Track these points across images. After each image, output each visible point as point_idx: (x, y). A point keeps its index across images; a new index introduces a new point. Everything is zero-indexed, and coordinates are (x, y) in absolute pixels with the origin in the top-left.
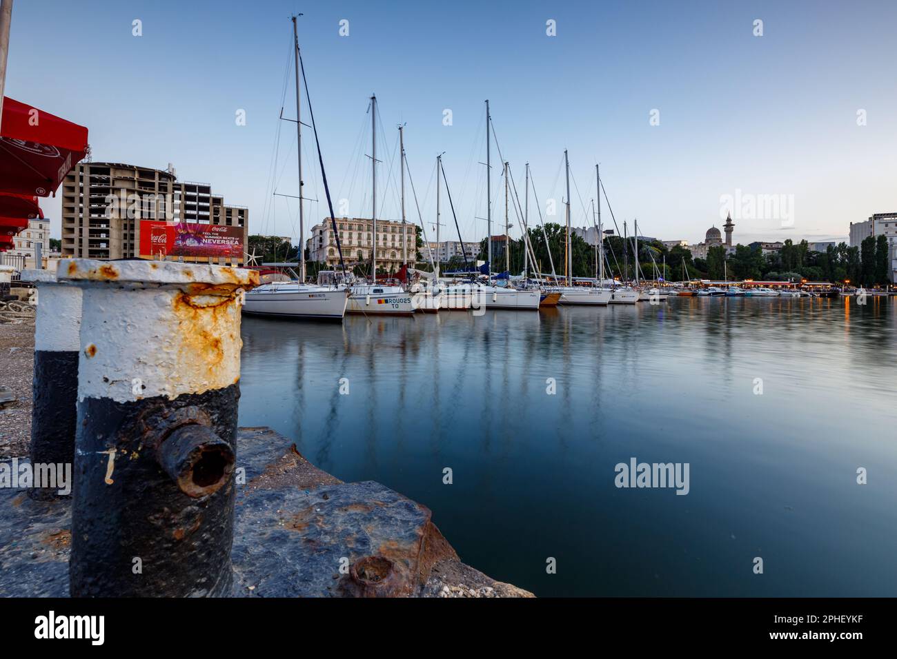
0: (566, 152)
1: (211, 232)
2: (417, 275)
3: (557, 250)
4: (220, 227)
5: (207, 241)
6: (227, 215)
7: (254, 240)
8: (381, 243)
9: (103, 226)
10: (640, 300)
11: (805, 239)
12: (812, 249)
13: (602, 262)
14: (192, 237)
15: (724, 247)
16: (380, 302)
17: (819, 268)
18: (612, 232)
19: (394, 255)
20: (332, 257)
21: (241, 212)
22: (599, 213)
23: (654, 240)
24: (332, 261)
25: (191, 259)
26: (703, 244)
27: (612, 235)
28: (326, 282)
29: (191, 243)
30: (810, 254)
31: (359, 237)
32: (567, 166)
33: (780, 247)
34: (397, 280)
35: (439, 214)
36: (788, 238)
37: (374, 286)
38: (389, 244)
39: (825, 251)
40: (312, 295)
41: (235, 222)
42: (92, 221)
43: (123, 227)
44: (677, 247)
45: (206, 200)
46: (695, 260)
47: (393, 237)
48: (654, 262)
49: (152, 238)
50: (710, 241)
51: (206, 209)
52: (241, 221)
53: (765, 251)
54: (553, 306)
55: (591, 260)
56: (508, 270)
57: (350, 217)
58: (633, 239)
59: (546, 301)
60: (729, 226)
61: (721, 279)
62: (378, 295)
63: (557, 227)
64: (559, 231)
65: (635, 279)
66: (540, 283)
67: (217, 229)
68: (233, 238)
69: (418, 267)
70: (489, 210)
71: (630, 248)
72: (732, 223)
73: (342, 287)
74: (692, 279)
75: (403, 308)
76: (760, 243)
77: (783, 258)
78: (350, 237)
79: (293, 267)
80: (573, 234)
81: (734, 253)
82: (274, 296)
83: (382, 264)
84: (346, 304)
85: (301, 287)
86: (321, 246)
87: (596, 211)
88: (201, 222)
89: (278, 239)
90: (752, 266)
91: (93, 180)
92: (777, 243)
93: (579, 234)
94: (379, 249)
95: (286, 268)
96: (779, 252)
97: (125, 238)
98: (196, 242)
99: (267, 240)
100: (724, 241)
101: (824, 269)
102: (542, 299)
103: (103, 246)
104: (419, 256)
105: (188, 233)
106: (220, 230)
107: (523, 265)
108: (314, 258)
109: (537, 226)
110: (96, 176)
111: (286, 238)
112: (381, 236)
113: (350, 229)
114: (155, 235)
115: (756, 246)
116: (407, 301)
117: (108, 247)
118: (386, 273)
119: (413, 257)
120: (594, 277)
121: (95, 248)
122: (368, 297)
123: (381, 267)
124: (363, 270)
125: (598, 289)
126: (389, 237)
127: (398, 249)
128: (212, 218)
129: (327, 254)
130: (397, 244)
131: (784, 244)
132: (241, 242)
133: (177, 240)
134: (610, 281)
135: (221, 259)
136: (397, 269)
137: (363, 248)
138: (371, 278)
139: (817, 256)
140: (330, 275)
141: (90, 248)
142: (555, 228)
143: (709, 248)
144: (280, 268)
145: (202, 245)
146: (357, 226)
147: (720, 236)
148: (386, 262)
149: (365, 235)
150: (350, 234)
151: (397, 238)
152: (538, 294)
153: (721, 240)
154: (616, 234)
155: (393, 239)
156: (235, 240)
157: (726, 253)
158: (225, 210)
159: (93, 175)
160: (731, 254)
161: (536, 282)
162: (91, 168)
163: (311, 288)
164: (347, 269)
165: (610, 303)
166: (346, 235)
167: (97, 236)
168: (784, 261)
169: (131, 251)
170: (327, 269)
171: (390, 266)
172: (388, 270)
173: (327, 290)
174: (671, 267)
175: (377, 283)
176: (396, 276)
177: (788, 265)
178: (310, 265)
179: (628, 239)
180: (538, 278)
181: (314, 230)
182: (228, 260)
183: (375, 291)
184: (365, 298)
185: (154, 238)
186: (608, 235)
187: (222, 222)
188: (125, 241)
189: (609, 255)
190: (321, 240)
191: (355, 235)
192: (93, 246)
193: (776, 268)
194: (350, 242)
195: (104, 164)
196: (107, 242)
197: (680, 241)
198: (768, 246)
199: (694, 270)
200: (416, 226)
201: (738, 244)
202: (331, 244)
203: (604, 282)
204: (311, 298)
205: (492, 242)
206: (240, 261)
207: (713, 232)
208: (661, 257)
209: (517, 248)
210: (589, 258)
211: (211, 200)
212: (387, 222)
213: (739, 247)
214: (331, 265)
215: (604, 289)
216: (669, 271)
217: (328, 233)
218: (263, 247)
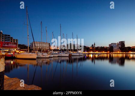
1: (10, 43)
5: (10, 45)
7: (19, 45)
8: (43, 46)
10: (83, 55)
12: (104, 48)
14: (6, 44)
16: (43, 56)
20: (34, 48)
21: (17, 40)
23: (85, 46)
28: (33, 53)
34: (46, 52)
39: (106, 48)
41: (15, 42)
45: (9, 38)
50: (92, 46)
52: (17, 42)
53: (99, 48)
54: (71, 56)
56: (64, 50)
61: (94, 52)
68: (15, 45)
69: (49, 50)
72: (95, 44)
73: (36, 53)
74: (90, 52)
75: (47, 57)
79: (27, 50)
84: (37, 56)
85: (28, 54)
86: (32, 46)
88: (8, 42)
89: (24, 45)
94: (43, 47)
95: (25, 50)
96: (101, 48)
100: (94, 46)
102: (69, 55)
104: (50, 48)
106: (12, 43)
108: (31, 48)
111: (26, 45)
119: (49, 48)
123: (43, 50)
124: (40, 50)
125: (77, 53)
126: (45, 45)
127: (46, 47)
128: (10, 41)
132: (17, 45)
133: (3, 45)
134: (79, 52)
135: (12, 48)
137: (40, 47)
138: (41, 52)
145: (8, 46)
149: (40, 44)
160: (95, 48)
161: (68, 52)
163: (30, 54)
164: (37, 50)
165: (79, 55)
166: (37, 44)
170: (33, 50)
171: (45, 50)
181: (31, 43)
183: (42, 54)
184: (40, 55)
187: (13, 41)
194: (38, 46)
197: (88, 46)
199: (90, 50)
200: (49, 43)
202: (34, 46)
206: (17, 49)
216: (87, 51)
217: (34, 44)
218: (21, 46)
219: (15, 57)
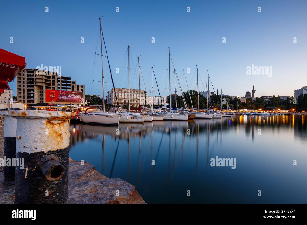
0: (197, 66)
1: (71, 94)
2: (145, 109)
3: (194, 99)
4: (75, 92)
5: (70, 97)
6: (77, 88)
7: (87, 97)
8: (132, 97)
9: (32, 92)
10: (223, 117)
11: (279, 95)
12: (282, 99)
13: (209, 104)
14: (65, 96)
15: (252, 98)
16: (132, 118)
17: (284, 105)
18: (213, 93)
19: (137, 101)
20: (115, 102)
21: (82, 86)
22: (208, 87)
23: (228, 96)
24: (115, 104)
25: (64, 103)
26: (245, 97)
27: (213, 94)
28: (112, 111)
29: (64, 97)
30: (281, 100)
31: (125, 95)
32: (197, 70)
33: (271, 98)
34: (138, 110)
35: (152, 87)
36: (274, 95)
37: (129, 113)
38: (135, 97)
39: (286, 99)
40: (107, 116)
41: (80, 90)
42: (28, 90)
43: (39, 92)
44: (236, 98)
45: (69, 82)
46: (242, 103)
47: (137, 95)
48: (228, 104)
49: (50, 96)
50: (247, 96)
51: (70, 85)
52: (82, 90)
53: (266, 99)
54: (192, 119)
55: (206, 103)
56: (177, 106)
57: (121, 88)
58: (220, 95)
59: (190, 117)
60: (253, 91)
61: (250, 109)
62: (131, 116)
63: (194, 91)
64: (195, 93)
65: (221, 109)
66: (188, 111)
67: (74, 93)
68: (79, 96)
70: (170, 86)
71: (219, 98)
72: (255, 90)
73: (118, 113)
74: (240, 109)
75: (140, 120)
76: (264, 97)
77: (272, 102)
78: (121, 95)
79: (100, 106)
80: (200, 94)
81: (255, 100)
82: (94, 116)
83: (133, 105)
84: (119, 119)
85: (103, 113)
86: (111, 98)
87: (208, 86)
88: (68, 90)
89: (95, 96)
90: (261, 104)
91: (28, 75)
92: (270, 97)
93: (202, 94)
94: (131, 99)
95: (98, 107)
96: (271, 100)
97: (40, 96)
98: (66, 97)
99: (91, 96)
100: (252, 96)
101: (285, 105)
102: (189, 117)
103: (32, 99)
105: (63, 94)
106: (75, 93)
107: (182, 105)
108: (108, 102)
109: (187, 91)
110: (29, 74)
111: (98, 95)
112: (132, 95)
113: (121, 92)
114: (51, 95)
115: (263, 98)
116: (141, 118)
117: (34, 99)
118: (134, 108)
120: (207, 109)
121: (29, 100)
122: (127, 116)
123: (132, 106)
124: (126, 107)
125: (208, 113)
126: (135, 95)
127: (138, 99)
128: (71, 89)
129: (113, 101)
130: (138, 98)
131: (272, 97)
132: (82, 97)
133: (59, 96)
134: (212, 110)
135: (75, 103)
136: (138, 106)
137: (126, 99)
138: (128, 110)
139: (283, 101)
140: (114, 109)
141: (28, 100)
142: (193, 92)
143: (247, 98)
144: (96, 107)
145: (68, 98)
146: (124, 91)
147: (250, 94)
148: (134, 104)
149: (126, 94)
150: (121, 94)
151: (138, 95)
152: (187, 115)
153: (251, 96)
154: (214, 94)
155: (137, 96)
156: (80, 97)
157: (253, 100)
158: (76, 86)
159: (28, 74)
160: (254, 101)
161: (186, 111)
162: (27, 71)
163: (107, 113)
164: (120, 106)
165: (212, 118)
166: (120, 94)
167: (30, 95)
168: (272, 103)
169: (42, 101)
170: (113, 107)
171: (135, 105)
172: (135, 107)
173: (112, 114)
174: (233, 105)
175: (131, 112)
176: (137, 109)
177: (273, 104)
178: (106, 105)
179: (219, 95)
180: (187, 109)
181: (108, 93)
182: (78, 103)
183: (130, 114)
184: (126, 117)
185: (51, 96)
186: (212, 94)
188: (40, 97)
189: (212, 101)
190: (111, 96)
191: (123, 94)
192: (29, 99)
193: (270, 105)
194: (121, 97)
195: (32, 69)
196: (34, 97)
197: (237, 96)
198: (267, 98)
199: (241, 106)
200: (145, 91)
201: (257, 97)
202: (114, 98)
203: (210, 110)
204: (107, 117)
205: (171, 97)
207: (248, 93)
208: (230, 101)
209: (180, 99)
210: (205, 102)
211: (71, 82)
212: (134, 90)
213: (257, 98)
214: (115, 105)
215: (210, 113)
216: (233, 107)
217: (113, 94)
218: (90, 99)
219: (79, 120)
